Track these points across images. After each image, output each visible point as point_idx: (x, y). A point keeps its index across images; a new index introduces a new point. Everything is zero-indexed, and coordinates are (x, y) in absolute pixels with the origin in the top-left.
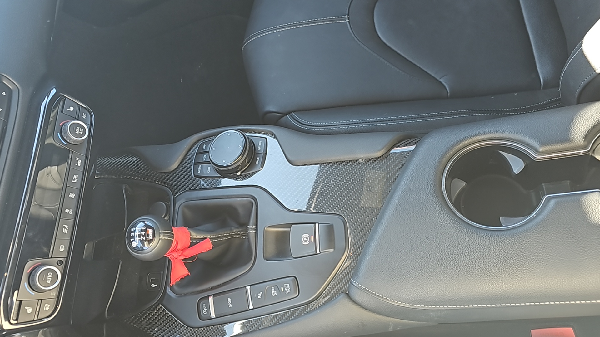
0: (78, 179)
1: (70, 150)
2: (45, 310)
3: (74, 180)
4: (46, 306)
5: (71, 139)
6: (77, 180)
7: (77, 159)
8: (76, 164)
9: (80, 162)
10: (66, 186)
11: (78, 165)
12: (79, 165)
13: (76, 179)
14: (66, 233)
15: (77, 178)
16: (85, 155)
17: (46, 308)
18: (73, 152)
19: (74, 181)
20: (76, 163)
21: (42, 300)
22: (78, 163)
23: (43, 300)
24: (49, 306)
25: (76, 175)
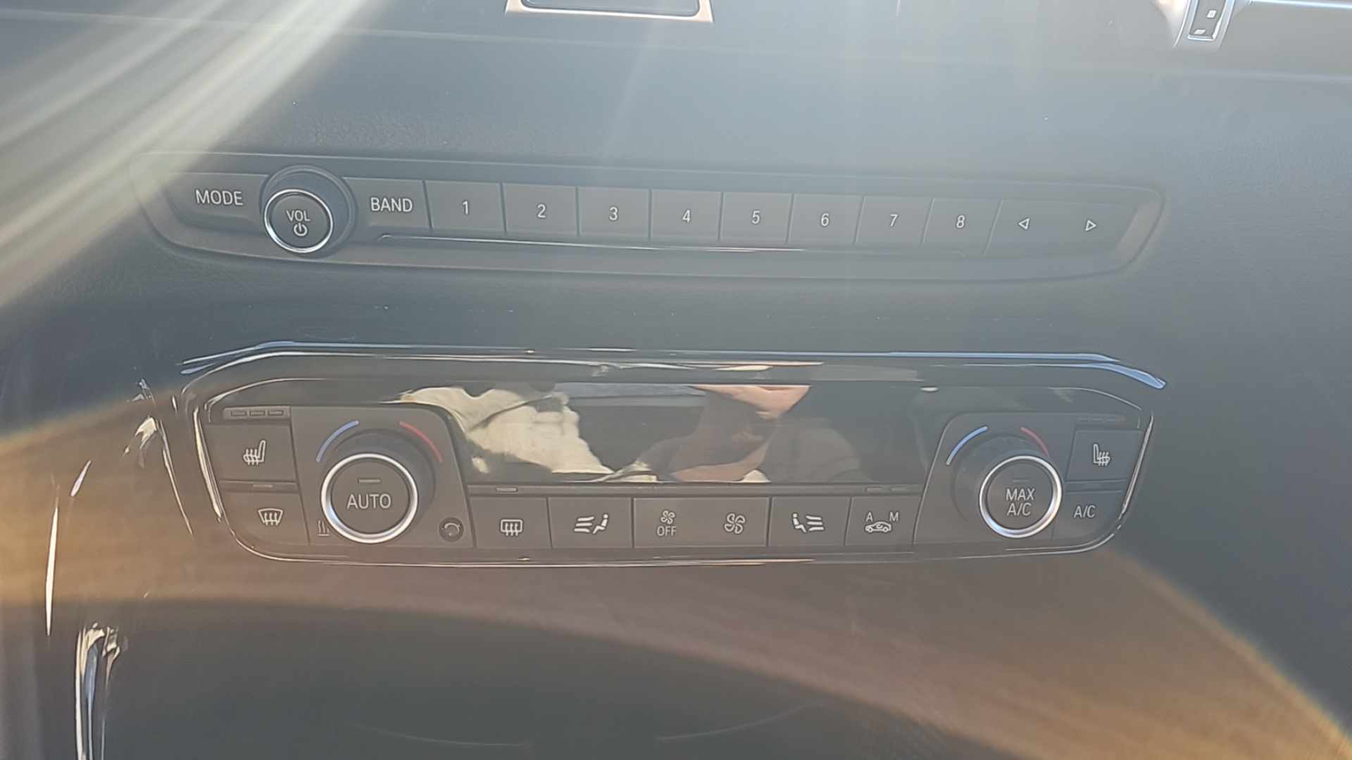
1: (924, 485)
2: (260, 512)
4: (273, 512)
7: (894, 517)
8: (870, 517)
9: (884, 527)
11: (870, 522)
12: (869, 528)
14: (576, 530)
15: (812, 529)
16: (915, 543)
17: (268, 512)
18: (921, 494)
20: (874, 515)
21: (299, 492)
22: (877, 525)
23: (298, 495)
24: (277, 524)
25: (821, 523)
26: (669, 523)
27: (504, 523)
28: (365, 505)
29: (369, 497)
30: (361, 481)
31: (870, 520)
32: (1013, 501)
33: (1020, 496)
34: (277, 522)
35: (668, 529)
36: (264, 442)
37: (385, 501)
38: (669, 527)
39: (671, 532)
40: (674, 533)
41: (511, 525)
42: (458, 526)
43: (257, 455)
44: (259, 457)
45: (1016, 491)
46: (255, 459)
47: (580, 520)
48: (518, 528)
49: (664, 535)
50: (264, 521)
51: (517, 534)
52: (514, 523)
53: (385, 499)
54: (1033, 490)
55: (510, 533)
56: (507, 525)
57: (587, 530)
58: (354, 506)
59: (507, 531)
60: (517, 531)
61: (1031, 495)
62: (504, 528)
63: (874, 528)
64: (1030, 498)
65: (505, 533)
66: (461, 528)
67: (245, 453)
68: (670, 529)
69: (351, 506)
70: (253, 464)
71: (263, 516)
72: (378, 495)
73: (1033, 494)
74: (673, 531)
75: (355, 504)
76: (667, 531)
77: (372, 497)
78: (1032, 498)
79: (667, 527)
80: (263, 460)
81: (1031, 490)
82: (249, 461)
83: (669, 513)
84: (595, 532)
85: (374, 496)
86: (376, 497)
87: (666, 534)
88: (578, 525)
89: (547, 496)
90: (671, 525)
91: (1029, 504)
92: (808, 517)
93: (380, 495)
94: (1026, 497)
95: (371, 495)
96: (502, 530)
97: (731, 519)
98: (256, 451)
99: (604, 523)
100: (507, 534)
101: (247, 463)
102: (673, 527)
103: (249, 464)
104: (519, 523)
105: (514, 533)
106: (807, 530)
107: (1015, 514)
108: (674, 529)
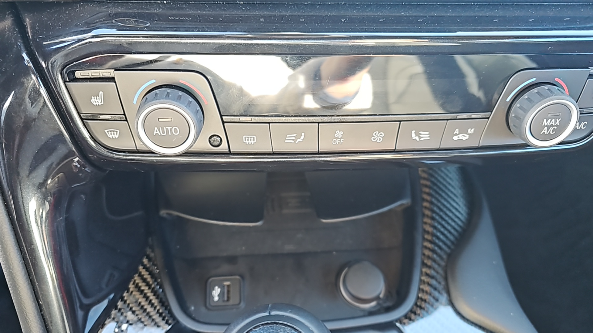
0: (420, 140)
1: (492, 112)
2: (106, 131)
3: (417, 134)
4: (114, 131)
5: (526, 111)
6: (418, 139)
7: (471, 131)
8: (457, 131)
9: (464, 137)
10: (400, 120)
11: (456, 134)
12: (455, 138)
13: (420, 138)
14: (286, 141)
15: (422, 139)
16: (480, 145)
17: (111, 131)
18: (488, 118)
19: (413, 135)
20: (459, 131)
21: (126, 120)
22: (460, 135)
23: (126, 122)
24: (117, 138)
25: (428, 136)
26: (339, 137)
27: (245, 138)
28: (164, 133)
29: (166, 129)
30: (160, 120)
31: (456, 133)
32: (547, 126)
33: (551, 123)
34: (117, 137)
35: (339, 140)
36: (102, 92)
37: (176, 131)
38: (340, 139)
39: (340, 142)
40: (342, 142)
41: (249, 139)
42: (219, 139)
43: (99, 100)
44: (100, 101)
45: (550, 120)
46: (98, 102)
47: (288, 136)
48: (254, 140)
49: (337, 143)
50: (109, 136)
51: (253, 144)
52: (251, 138)
53: (175, 130)
54: (560, 119)
55: (249, 143)
56: (247, 139)
57: (292, 141)
58: (158, 134)
59: (247, 142)
60: (253, 142)
61: (558, 123)
62: (245, 140)
63: (458, 137)
64: (557, 124)
65: (246, 143)
66: (221, 140)
67: (92, 99)
68: (340, 140)
69: (156, 134)
70: (98, 105)
71: (109, 133)
72: (171, 128)
73: (559, 122)
74: (341, 141)
75: (158, 132)
76: (338, 141)
77: (168, 129)
78: (558, 125)
79: (338, 140)
80: (103, 103)
81: (559, 119)
82: (95, 104)
83: (340, 131)
84: (296, 143)
85: (169, 128)
86: (170, 129)
87: (338, 143)
88: (287, 138)
89: (269, 123)
90: (341, 138)
91: (556, 128)
92: (421, 132)
93: (172, 127)
94: (555, 123)
95: (167, 128)
96: (244, 141)
97: (375, 134)
98: (98, 97)
99: (302, 137)
100: (247, 144)
101: (94, 104)
102: (342, 139)
103: (95, 105)
104: (254, 138)
105: (251, 143)
106: (420, 139)
107: (546, 133)
108: (342, 140)
